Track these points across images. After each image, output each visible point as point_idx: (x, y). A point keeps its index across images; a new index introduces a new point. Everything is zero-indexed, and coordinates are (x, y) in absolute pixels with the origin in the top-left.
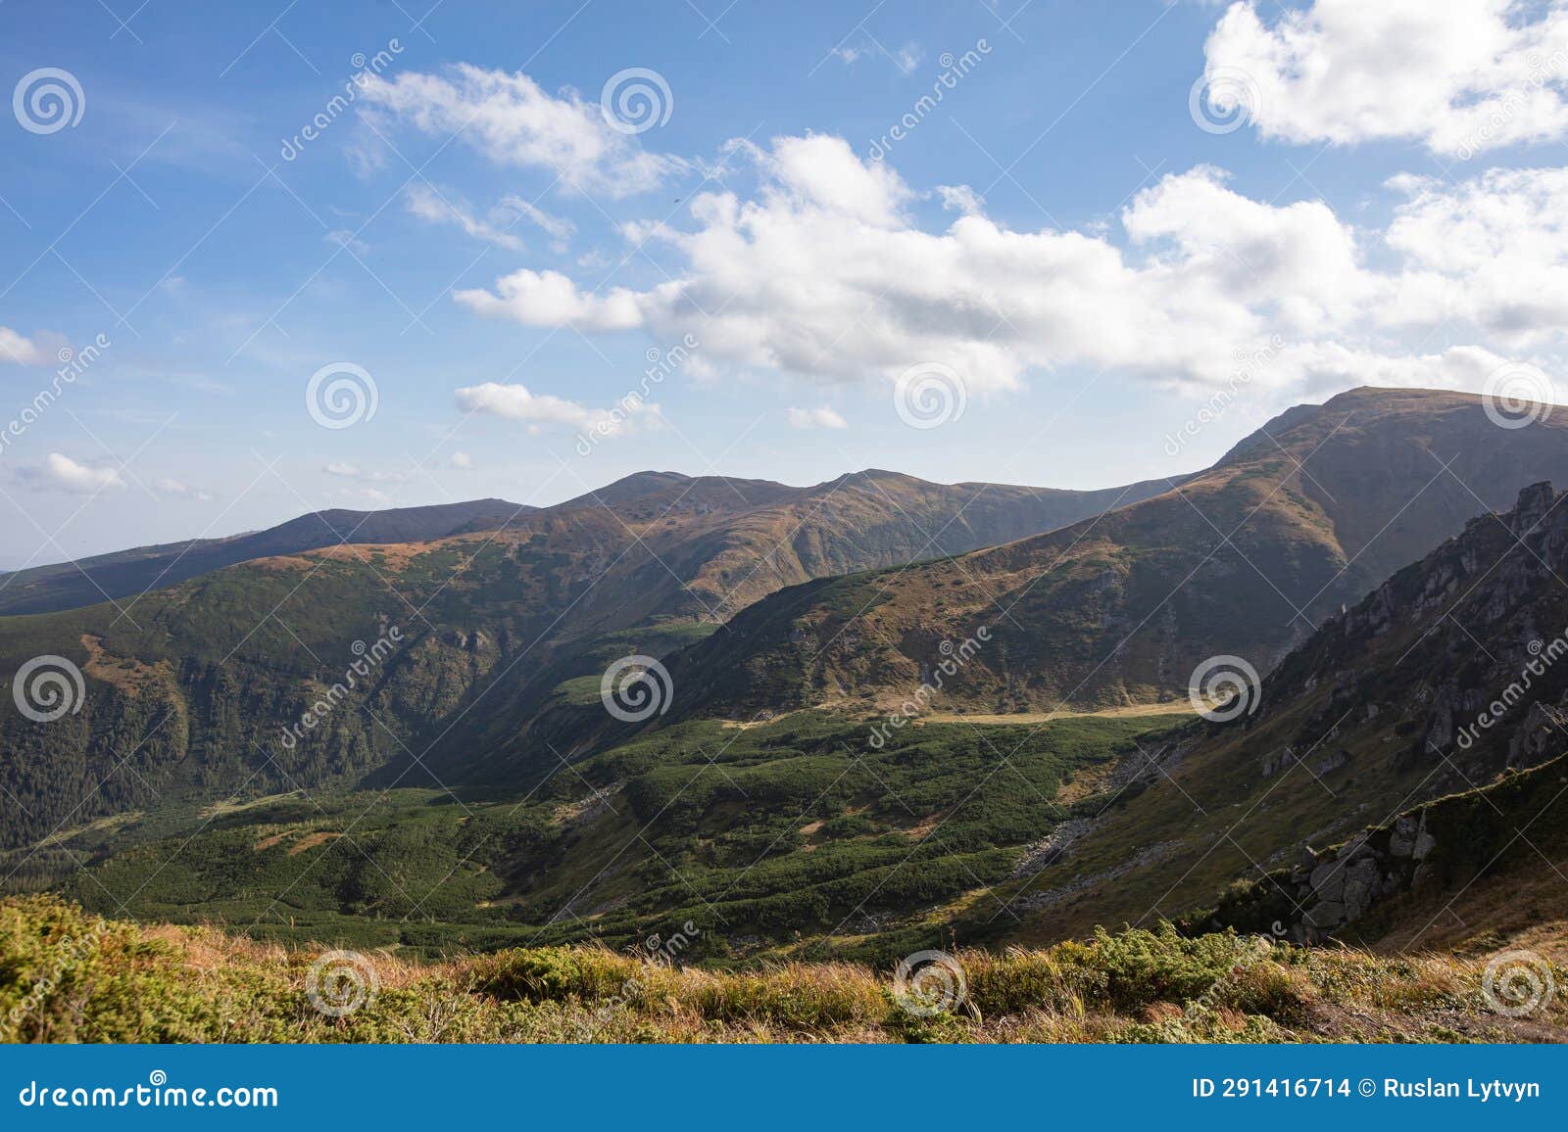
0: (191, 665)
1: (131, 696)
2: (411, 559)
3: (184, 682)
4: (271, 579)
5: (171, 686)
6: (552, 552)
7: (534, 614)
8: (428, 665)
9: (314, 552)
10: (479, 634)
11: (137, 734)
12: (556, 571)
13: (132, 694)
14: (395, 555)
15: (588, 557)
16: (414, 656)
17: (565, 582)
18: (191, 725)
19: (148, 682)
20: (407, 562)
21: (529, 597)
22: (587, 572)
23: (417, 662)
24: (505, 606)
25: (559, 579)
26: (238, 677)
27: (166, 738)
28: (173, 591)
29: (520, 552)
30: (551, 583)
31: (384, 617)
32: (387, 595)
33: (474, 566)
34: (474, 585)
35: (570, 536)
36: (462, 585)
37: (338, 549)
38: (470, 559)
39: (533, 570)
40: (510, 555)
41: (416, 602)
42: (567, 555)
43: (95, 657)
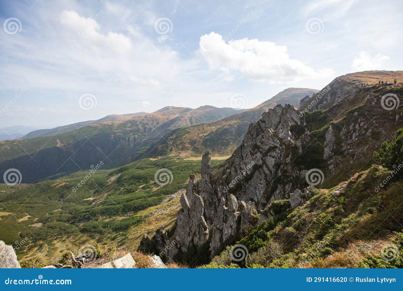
2: (119, 124)
4: (92, 128)
6: (146, 122)
9: (99, 123)
10: (130, 138)
12: (146, 126)
13: (65, 150)
14: (116, 124)
15: (153, 123)
16: (118, 143)
17: (148, 127)
19: (68, 148)
20: (118, 125)
22: (152, 126)
24: (136, 133)
25: (147, 127)
28: (74, 131)
29: (140, 122)
30: (145, 128)
31: (113, 135)
32: (114, 131)
33: (131, 125)
34: (130, 129)
35: (149, 119)
36: (128, 129)
37: (105, 123)
38: (130, 124)
39: (142, 126)
40: (138, 123)
41: (119, 132)
42: (148, 123)
43: (59, 144)
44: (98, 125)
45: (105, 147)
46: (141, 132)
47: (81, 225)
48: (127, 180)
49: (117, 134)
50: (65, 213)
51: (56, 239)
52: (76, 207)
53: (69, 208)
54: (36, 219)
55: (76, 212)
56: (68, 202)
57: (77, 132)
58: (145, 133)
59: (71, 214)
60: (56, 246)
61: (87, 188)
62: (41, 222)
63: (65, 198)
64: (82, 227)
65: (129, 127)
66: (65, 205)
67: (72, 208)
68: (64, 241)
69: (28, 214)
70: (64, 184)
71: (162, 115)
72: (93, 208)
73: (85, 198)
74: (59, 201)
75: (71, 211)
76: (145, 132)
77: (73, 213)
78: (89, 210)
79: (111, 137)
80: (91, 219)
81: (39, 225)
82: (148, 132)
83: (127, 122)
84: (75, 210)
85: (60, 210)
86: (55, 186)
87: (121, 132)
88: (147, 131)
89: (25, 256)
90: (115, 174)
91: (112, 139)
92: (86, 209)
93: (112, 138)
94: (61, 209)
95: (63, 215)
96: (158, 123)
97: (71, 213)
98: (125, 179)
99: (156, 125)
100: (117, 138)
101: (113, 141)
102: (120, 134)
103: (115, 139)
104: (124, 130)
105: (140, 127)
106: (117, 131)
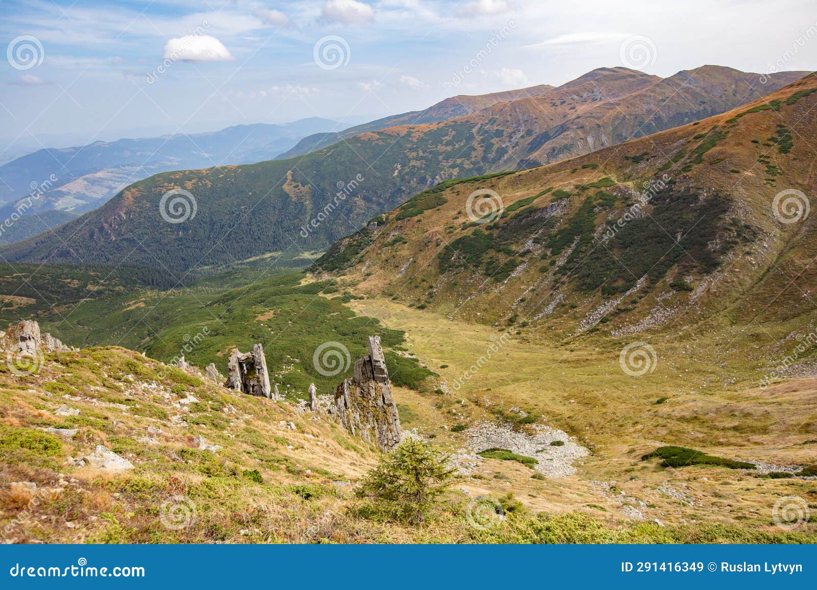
0: (317, 187)
1: (293, 200)
2: (425, 134)
3: (313, 196)
4: (360, 145)
5: (308, 197)
6: (496, 128)
7: (472, 166)
8: (409, 193)
9: (382, 130)
10: (439, 178)
11: (291, 218)
12: (493, 140)
13: (294, 199)
14: (418, 131)
15: (514, 132)
16: (404, 188)
17: (497, 145)
18: (312, 215)
19: (301, 195)
20: (421, 135)
21: (473, 156)
22: (510, 141)
23: (404, 191)
24: (459, 161)
25: (493, 145)
29: (480, 129)
30: (488, 148)
31: (399, 166)
32: (405, 154)
33: (454, 137)
34: (449, 148)
35: (509, 118)
36: (443, 148)
37: (395, 129)
38: (454, 133)
39: (482, 140)
40: (474, 130)
41: (417, 158)
42: (503, 131)
43: (288, 181)
44: (376, 135)
45: (374, 199)
46: (473, 159)
49: (411, 164)
57: (328, 155)
58: (482, 164)
65: (447, 144)
71: (554, 105)
76: (484, 159)
79: (394, 170)
83: (450, 126)
87: (422, 158)
88: (491, 156)
91: (394, 178)
93: (396, 173)
96: (529, 133)
99: (523, 137)
100: (407, 174)
101: (394, 184)
102: (417, 164)
103: (403, 180)
104: (431, 153)
105: (475, 144)
106: (414, 154)
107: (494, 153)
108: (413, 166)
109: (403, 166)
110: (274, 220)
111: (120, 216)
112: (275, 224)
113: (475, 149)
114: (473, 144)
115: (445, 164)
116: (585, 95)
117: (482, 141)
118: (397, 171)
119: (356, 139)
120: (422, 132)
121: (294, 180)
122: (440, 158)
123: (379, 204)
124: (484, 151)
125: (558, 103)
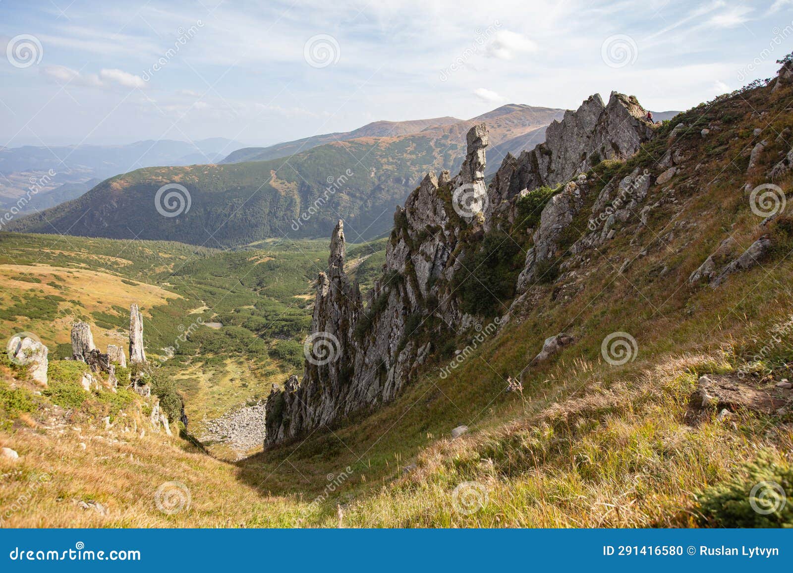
0: (303, 184)
2: (390, 144)
3: (300, 191)
4: (334, 151)
5: (296, 192)
6: (450, 142)
8: (388, 190)
9: (351, 140)
10: (411, 179)
11: (283, 210)
12: (450, 152)
13: (283, 194)
14: (384, 142)
16: (383, 187)
17: (453, 156)
18: (301, 207)
19: (288, 190)
20: (387, 146)
23: (383, 189)
24: (424, 167)
26: (318, 190)
27: (292, 212)
28: (301, 154)
29: (436, 142)
31: (374, 169)
32: (377, 159)
33: (415, 148)
34: (414, 157)
36: (409, 156)
37: (364, 139)
38: (414, 145)
40: (432, 144)
41: (388, 163)
42: (457, 145)
43: (273, 179)
44: (347, 143)
45: (357, 195)
46: (436, 166)
47: (275, 342)
48: (376, 272)
49: (384, 168)
50: (258, 315)
51: (230, 357)
52: (277, 308)
53: (266, 308)
54: (215, 315)
55: (274, 316)
56: (268, 296)
57: (306, 158)
59: (267, 320)
60: (227, 368)
61: (303, 274)
62: (221, 322)
63: (263, 287)
64: (274, 347)
65: (411, 153)
66: (263, 300)
67: (270, 308)
68: (241, 363)
69: (205, 304)
70: (268, 259)
72: (301, 315)
73: (296, 294)
74: (255, 290)
75: (268, 313)
76: (445, 166)
77: (270, 318)
78: (292, 317)
79: (370, 172)
80: (292, 336)
81: (216, 326)
82: (452, 166)
83: (409, 139)
84: (274, 313)
85: (252, 307)
86: (252, 262)
87: (392, 163)
88: (451, 163)
89: (183, 372)
90: (359, 254)
91: (372, 178)
92: (290, 315)
93: (373, 175)
94: (255, 305)
95: (255, 317)
97: (266, 317)
98: (372, 269)
100: (382, 175)
101: (373, 183)
102: (390, 167)
103: (379, 179)
104: (399, 159)
105: (435, 154)
106: (385, 160)
107: (452, 162)
108: (386, 169)
109: (378, 169)
110: (267, 211)
111: (111, 205)
112: (268, 215)
113: (435, 158)
114: (434, 154)
115: (414, 168)
116: (515, 121)
117: (441, 152)
118: (373, 173)
119: (330, 147)
120: (387, 143)
121: (278, 177)
122: (408, 164)
123: (361, 199)
124: (444, 160)
125: (496, 126)
